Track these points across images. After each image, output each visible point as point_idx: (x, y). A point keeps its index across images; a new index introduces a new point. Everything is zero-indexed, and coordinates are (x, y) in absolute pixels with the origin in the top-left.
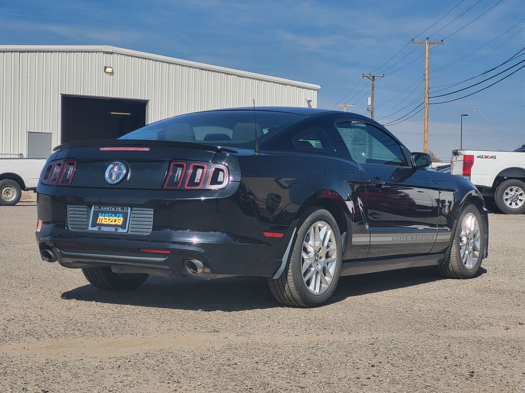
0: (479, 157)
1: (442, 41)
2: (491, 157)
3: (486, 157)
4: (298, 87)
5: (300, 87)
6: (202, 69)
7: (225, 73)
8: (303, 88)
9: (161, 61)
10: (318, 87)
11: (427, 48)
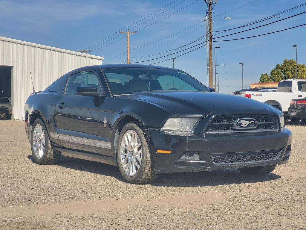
0: (253, 95)
1: (136, 31)
2: (260, 95)
3: (257, 95)
4: (92, 58)
5: (93, 58)
6: (42, 48)
7: (54, 51)
8: (95, 59)
9: (20, 44)
10: (102, 58)
11: (128, 35)
